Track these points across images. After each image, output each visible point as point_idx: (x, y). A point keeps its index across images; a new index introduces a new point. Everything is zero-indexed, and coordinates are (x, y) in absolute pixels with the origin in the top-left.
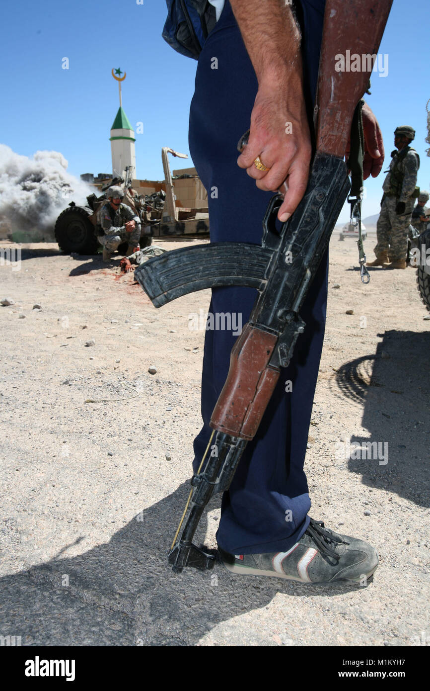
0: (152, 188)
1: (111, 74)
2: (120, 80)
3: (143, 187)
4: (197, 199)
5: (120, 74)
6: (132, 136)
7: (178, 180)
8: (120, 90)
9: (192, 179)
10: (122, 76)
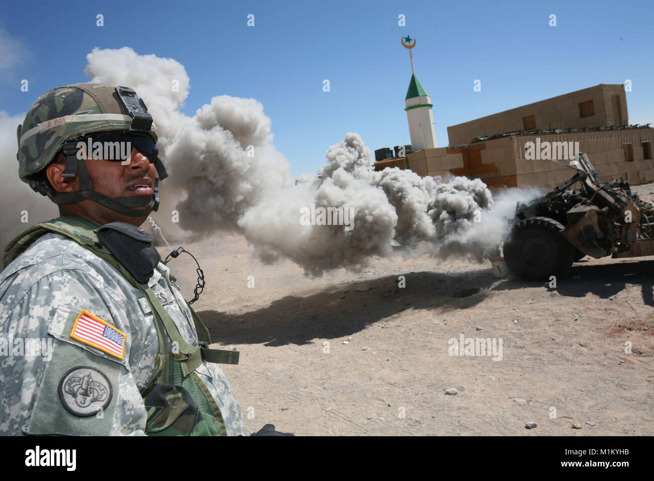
0: (460, 154)
1: (401, 42)
2: (410, 47)
3: (449, 155)
4: (517, 159)
5: (409, 42)
6: (429, 102)
7: (489, 142)
8: (411, 57)
9: (507, 139)
10: (412, 42)
